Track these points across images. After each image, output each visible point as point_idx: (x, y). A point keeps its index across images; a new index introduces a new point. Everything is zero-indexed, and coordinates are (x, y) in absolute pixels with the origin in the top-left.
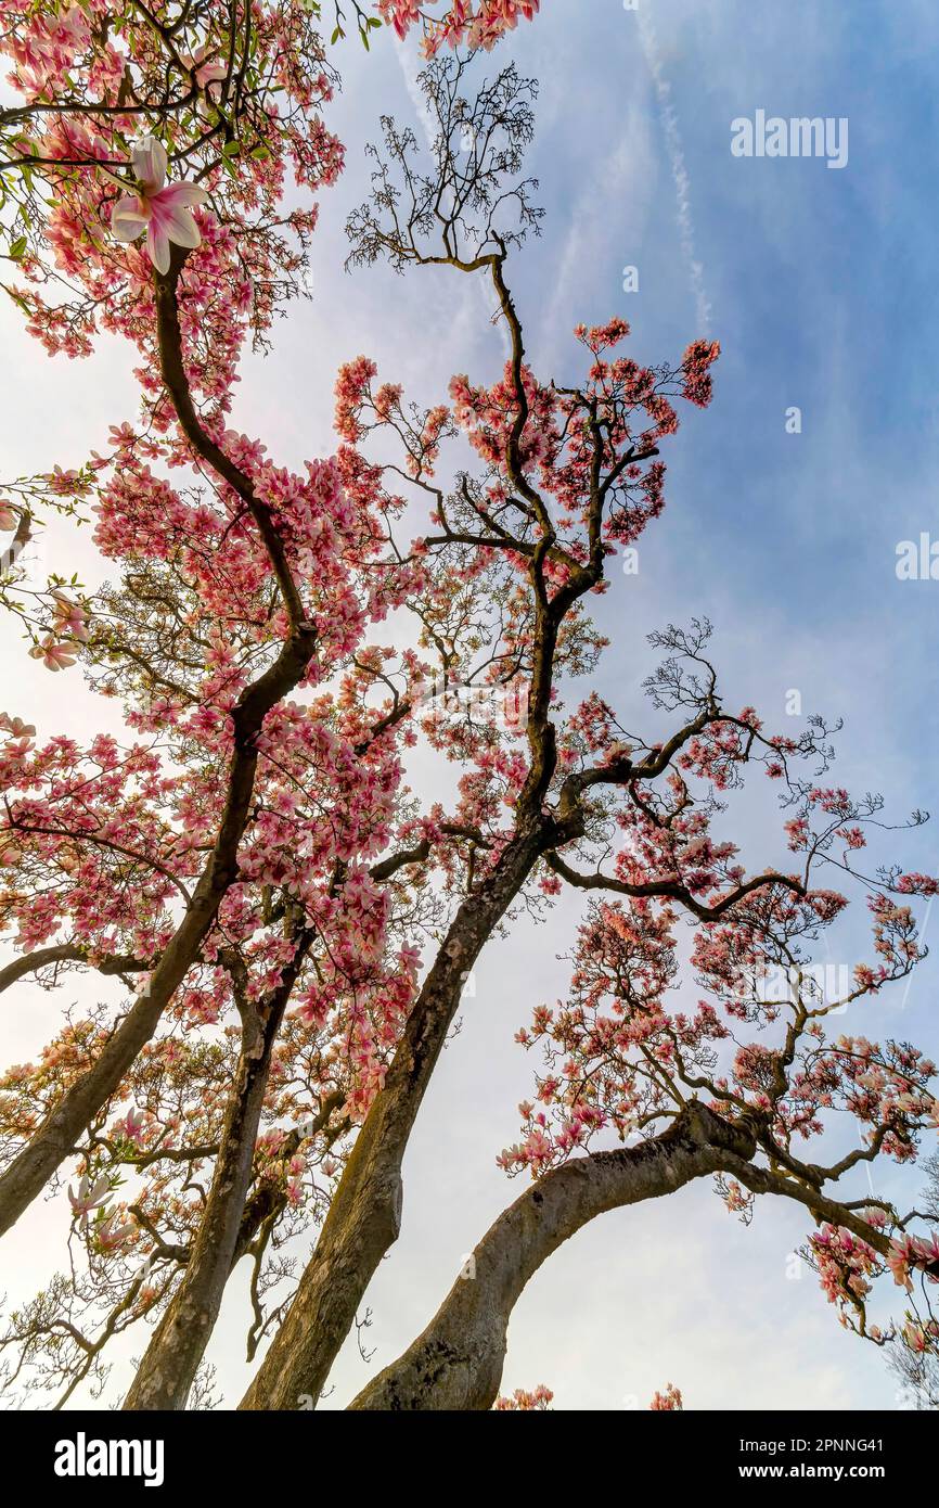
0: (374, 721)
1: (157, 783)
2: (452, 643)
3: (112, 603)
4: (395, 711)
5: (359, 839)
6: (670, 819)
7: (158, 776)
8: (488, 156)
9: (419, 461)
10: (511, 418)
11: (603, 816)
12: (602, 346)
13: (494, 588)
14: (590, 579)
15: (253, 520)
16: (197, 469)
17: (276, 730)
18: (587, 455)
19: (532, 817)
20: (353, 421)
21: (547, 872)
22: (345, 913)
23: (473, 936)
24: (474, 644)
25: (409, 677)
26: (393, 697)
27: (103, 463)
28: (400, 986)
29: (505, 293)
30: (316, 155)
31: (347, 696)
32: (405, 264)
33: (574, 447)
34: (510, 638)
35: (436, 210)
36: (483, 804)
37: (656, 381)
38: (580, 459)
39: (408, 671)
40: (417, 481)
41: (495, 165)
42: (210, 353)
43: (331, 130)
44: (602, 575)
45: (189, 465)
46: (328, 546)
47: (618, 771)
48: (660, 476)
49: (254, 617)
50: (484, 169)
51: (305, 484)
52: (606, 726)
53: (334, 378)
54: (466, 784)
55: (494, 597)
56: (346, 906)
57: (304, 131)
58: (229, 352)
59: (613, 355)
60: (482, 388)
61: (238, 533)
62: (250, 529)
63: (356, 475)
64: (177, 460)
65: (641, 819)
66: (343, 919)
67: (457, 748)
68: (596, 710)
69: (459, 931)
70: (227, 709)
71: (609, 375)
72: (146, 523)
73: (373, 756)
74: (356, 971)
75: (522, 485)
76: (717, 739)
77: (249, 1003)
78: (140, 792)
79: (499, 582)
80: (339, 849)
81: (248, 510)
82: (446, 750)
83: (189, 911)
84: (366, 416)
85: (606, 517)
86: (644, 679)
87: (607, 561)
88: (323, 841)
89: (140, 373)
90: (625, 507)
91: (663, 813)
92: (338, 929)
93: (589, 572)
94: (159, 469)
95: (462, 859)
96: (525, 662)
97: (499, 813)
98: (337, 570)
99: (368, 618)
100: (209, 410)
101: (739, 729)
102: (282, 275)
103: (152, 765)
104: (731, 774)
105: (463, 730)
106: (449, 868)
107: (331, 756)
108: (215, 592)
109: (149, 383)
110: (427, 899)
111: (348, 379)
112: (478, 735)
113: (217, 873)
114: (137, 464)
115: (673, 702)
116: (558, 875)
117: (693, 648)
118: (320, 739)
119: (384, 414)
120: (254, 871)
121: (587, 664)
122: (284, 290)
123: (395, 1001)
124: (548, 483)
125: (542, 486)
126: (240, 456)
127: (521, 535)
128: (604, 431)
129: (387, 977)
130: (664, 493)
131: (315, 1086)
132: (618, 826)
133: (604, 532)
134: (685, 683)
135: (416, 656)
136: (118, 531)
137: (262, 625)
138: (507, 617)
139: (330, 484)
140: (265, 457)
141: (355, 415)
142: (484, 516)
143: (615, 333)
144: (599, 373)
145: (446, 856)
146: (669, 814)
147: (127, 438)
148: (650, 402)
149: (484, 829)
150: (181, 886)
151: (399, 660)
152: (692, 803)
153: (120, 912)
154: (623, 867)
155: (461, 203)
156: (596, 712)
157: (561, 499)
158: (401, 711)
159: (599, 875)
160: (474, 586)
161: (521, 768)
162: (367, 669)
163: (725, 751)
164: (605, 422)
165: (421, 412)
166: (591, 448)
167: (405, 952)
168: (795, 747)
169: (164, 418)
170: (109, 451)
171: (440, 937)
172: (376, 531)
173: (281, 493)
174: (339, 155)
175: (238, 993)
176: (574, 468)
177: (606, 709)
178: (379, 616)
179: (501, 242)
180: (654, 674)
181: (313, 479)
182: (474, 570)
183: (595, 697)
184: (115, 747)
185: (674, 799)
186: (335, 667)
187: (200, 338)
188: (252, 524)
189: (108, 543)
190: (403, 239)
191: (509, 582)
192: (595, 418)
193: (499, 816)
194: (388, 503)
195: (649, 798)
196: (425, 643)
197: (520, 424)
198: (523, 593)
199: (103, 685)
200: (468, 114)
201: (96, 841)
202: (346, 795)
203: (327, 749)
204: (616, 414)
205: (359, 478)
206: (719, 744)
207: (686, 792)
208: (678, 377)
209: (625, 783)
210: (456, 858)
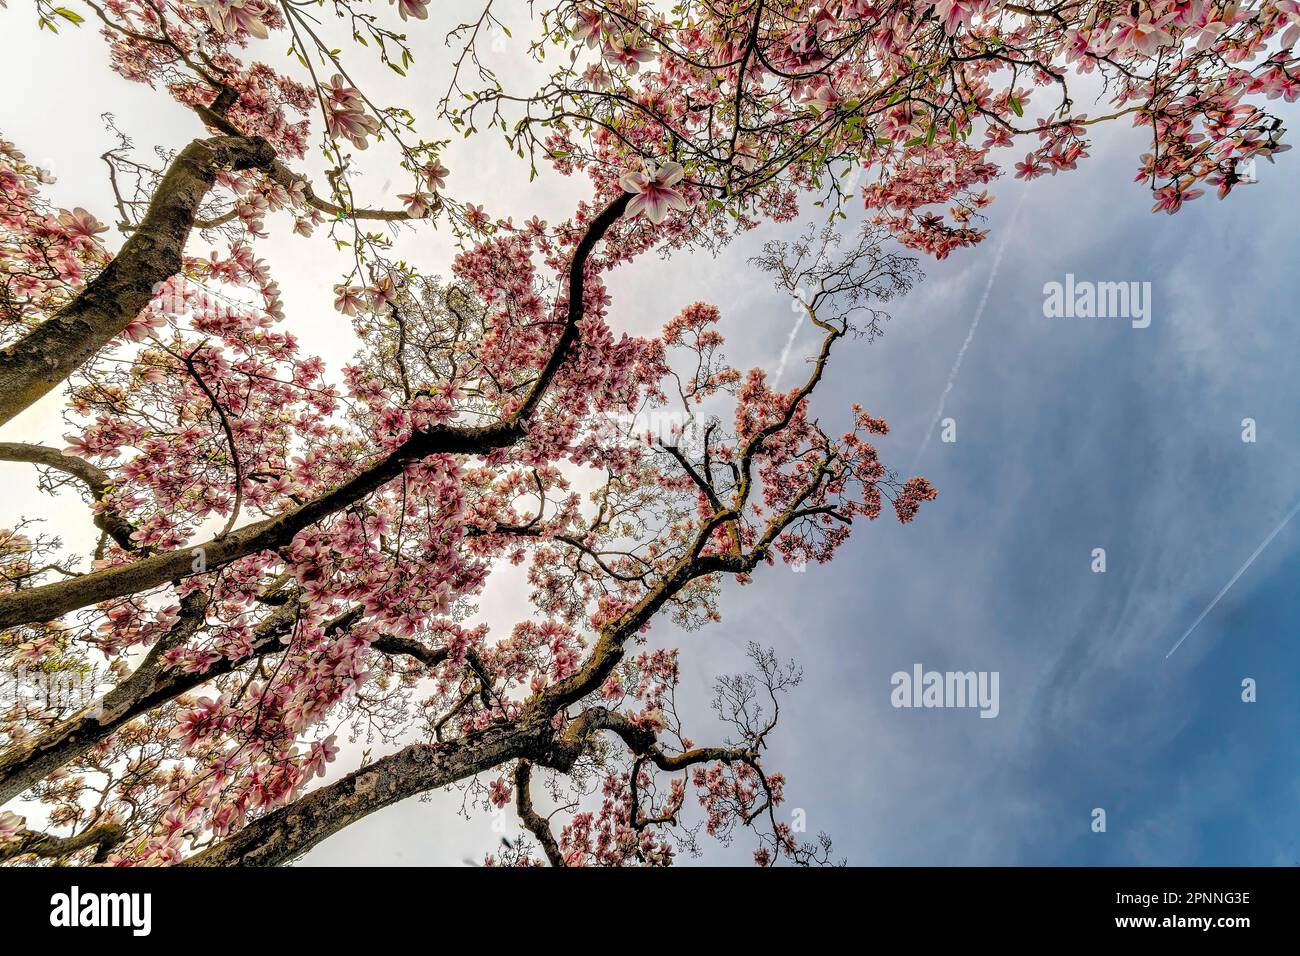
0: (506, 519)
1: (315, 424)
2: (613, 515)
3: (429, 290)
4: (527, 527)
5: (394, 609)
6: (647, 822)
7: (321, 419)
8: (873, 282)
9: (697, 389)
10: (773, 420)
11: (599, 763)
12: (863, 427)
13: (673, 507)
14: (741, 568)
15: (562, 332)
16: (559, 278)
17: (431, 469)
18: (805, 480)
19: (540, 717)
20: (678, 333)
21: (510, 776)
22: (317, 661)
23: (392, 788)
24: (627, 530)
25: (560, 513)
26: (536, 516)
27: (509, 227)
28: (284, 777)
29: (826, 353)
30: (780, 204)
31: (506, 485)
32: (783, 287)
33: (800, 468)
34: (654, 550)
35: (823, 280)
36: (520, 659)
37: (882, 478)
38: (798, 478)
39: (564, 508)
40: (684, 399)
41: (874, 290)
42: (630, 235)
43: (798, 202)
44: (750, 571)
45: (558, 272)
46: (590, 388)
47: (640, 738)
48: (842, 537)
49: (501, 381)
50: (865, 286)
51: (612, 345)
52: (664, 687)
53: (690, 303)
54: (524, 629)
55: (669, 512)
56: (325, 654)
57: (783, 190)
58: (640, 246)
59: (867, 438)
60: (770, 387)
61: (545, 330)
62: (555, 335)
63: (653, 359)
64: (554, 264)
65: (625, 798)
66: (310, 664)
67: (544, 595)
68: (665, 666)
69: (386, 770)
70: (415, 427)
71: (856, 447)
72: (498, 276)
73: (479, 545)
74: (271, 722)
75: (747, 463)
76: (739, 780)
77: (157, 665)
78: (297, 417)
79: (680, 506)
80: (371, 601)
81: (564, 324)
82: (534, 588)
83: (216, 540)
84: (689, 336)
85: (785, 532)
86: (722, 674)
87: (762, 564)
88: (370, 581)
89: (584, 207)
90: (803, 537)
91: (646, 811)
92: (300, 668)
93: (744, 561)
94: (537, 259)
95: (461, 691)
96: (649, 578)
97: (524, 679)
98: (582, 406)
99: (569, 455)
100: (599, 259)
101: (761, 788)
102: (710, 233)
103: (326, 409)
104: (726, 825)
105: (561, 585)
106: (443, 689)
107: (447, 523)
108: (494, 346)
109: (581, 217)
110: (400, 699)
111: (697, 311)
112: (568, 600)
113: (271, 531)
114: (527, 246)
115: (729, 714)
116: (515, 789)
117: (775, 684)
118: (453, 502)
119: (701, 345)
120: (297, 555)
121: (691, 621)
122: (704, 240)
123: (264, 788)
124: (766, 474)
125: (761, 473)
126: (591, 295)
127: (722, 490)
128: (826, 477)
129: (286, 755)
130: (836, 550)
131: (113, 795)
132: (601, 787)
133: (777, 540)
134: (750, 707)
135: (578, 503)
136: (476, 265)
137: (501, 392)
138: (666, 534)
139: (627, 358)
140: (605, 308)
141: (683, 331)
142: (707, 457)
143: (878, 427)
144: (851, 440)
145: (451, 676)
146: (650, 817)
147: (538, 229)
148: (869, 487)
149: (500, 682)
150: (236, 512)
151: (565, 495)
152: (675, 825)
153: (169, 488)
154: (574, 831)
155: (840, 289)
156: (666, 667)
157: (766, 491)
158: (531, 531)
159: (546, 822)
160: (663, 492)
161: (571, 663)
162: (538, 481)
163: (738, 797)
164: (831, 473)
165: (723, 364)
166: (811, 480)
167: (324, 746)
168: (793, 850)
169: (570, 239)
170: (520, 225)
171: (367, 758)
172: (632, 401)
173: (591, 338)
174: (792, 214)
175: (161, 647)
176: (790, 480)
177: (675, 670)
178: (577, 460)
179: (846, 327)
180: (732, 678)
181: (620, 346)
182: (671, 484)
183: (674, 654)
184: (319, 375)
185: (665, 804)
186: (515, 466)
187: (633, 224)
188: (559, 334)
189: (463, 265)
190: (793, 275)
191: (686, 514)
192: (826, 465)
193: (522, 682)
194: (655, 393)
195: (647, 783)
196: (595, 498)
197: (775, 429)
198: (690, 527)
199: (363, 325)
200: (878, 256)
201: (224, 423)
202: (424, 563)
203: (450, 515)
204: (842, 473)
205: (652, 364)
206: (736, 785)
207: (678, 809)
208: (897, 488)
209: (638, 753)
210: (457, 684)
